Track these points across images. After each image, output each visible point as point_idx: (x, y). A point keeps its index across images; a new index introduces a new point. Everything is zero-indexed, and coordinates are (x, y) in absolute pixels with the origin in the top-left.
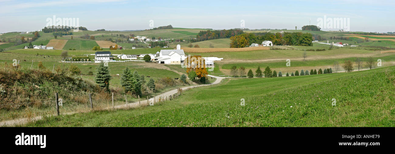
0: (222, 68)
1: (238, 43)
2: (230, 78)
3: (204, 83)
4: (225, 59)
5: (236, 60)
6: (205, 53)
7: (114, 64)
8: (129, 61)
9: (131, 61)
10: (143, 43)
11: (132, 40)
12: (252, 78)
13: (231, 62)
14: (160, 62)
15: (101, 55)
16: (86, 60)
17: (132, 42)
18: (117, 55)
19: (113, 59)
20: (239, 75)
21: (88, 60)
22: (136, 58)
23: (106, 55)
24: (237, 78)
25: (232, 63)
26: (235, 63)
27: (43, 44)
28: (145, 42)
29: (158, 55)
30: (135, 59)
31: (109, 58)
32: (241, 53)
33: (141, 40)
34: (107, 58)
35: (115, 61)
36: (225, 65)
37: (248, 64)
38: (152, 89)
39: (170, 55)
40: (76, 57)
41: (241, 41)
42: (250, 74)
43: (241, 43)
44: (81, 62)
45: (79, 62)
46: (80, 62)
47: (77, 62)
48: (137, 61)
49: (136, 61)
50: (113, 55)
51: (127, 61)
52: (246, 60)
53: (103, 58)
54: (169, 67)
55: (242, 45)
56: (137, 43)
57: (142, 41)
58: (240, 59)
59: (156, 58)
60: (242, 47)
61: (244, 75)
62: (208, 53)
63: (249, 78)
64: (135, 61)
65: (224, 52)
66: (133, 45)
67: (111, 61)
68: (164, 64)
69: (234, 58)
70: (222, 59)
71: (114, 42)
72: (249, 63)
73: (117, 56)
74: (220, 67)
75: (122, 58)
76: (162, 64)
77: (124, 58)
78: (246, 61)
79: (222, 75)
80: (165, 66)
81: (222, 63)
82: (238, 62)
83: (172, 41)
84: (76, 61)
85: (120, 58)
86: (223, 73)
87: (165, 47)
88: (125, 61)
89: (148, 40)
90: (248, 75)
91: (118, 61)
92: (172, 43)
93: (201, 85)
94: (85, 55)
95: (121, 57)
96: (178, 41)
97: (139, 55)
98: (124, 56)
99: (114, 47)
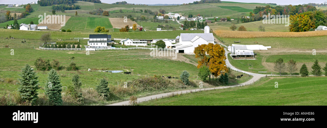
0: (266, 62)
1: (300, 26)
2: (272, 76)
3: (226, 84)
4: (274, 49)
5: (290, 49)
6: (248, 38)
7: (112, 52)
8: (134, 48)
9: (137, 48)
10: (175, 22)
11: (161, 18)
12: (307, 77)
13: (281, 53)
14: (177, 51)
15: (95, 39)
16: (74, 47)
17: (160, 21)
18: (120, 39)
19: (113, 46)
20: (288, 72)
21: (76, 46)
22: (146, 45)
23: (102, 39)
24: (284, 76)
25: (283, 54)
26: (286, 54)
27: (34, 22)
28: (178, 22)
29: (177, 41)
30: (143, 46)
31: (106, 44)
32: (299, 39)
33: (174, 18)
34: (103, 43)
35: (114, 48)
36: (272, 56)
37: (305, 55)
38: (103, 94)
39: (192, 41)
40: (62, 41)
41: (304, 22)
42: (304, 71)
43: (304, 24)
44: (67, 49)
45: (63, 49)
46: (65, 49)
47: (62, 49)
48: (146, 48)
49: (144, 48)
50: (115, 39)
51: (131, 48)
52: (304, 49)
53: (98, 43)
54: (190, 58)
55: (305, 27)
56: (167, 22)
57: (174, 20)
58: (296, 49)
59: (173, 45)
60: (305, 31)
61: (295, 72)
62: (252, 39)
63: (302, 76)
64: (142, 48)
65: (275, 37)
66: (159, 25)
67: (109, 48)
68: (183, 54)
69: (288, 46)
70: (270, 47)
71: (133, 20)
72: (307, 54)
73: (120, 41)
74: (264, 59)
75: (126, 44)
76: (180, 54)
77: (129, 44)
78: (304, 52)
79: (262, 72)
80: (183, 57)
81: (268, 53)
82: (292, 53)
83: (216, 20)
84: (60, 47)
85: (122, 44)
86: (266, 69)
87: (193, 29)
88: (128, 49)
89: (183, 18)
90: (301, 72)
91: (118, 49)
92: (215, 23)
93: (217, 88)
94: (75, 38)
95: (124, 43)
96: (224, 20)
97: (152, 41)
98: (129, 41)
99: (131, 28)
